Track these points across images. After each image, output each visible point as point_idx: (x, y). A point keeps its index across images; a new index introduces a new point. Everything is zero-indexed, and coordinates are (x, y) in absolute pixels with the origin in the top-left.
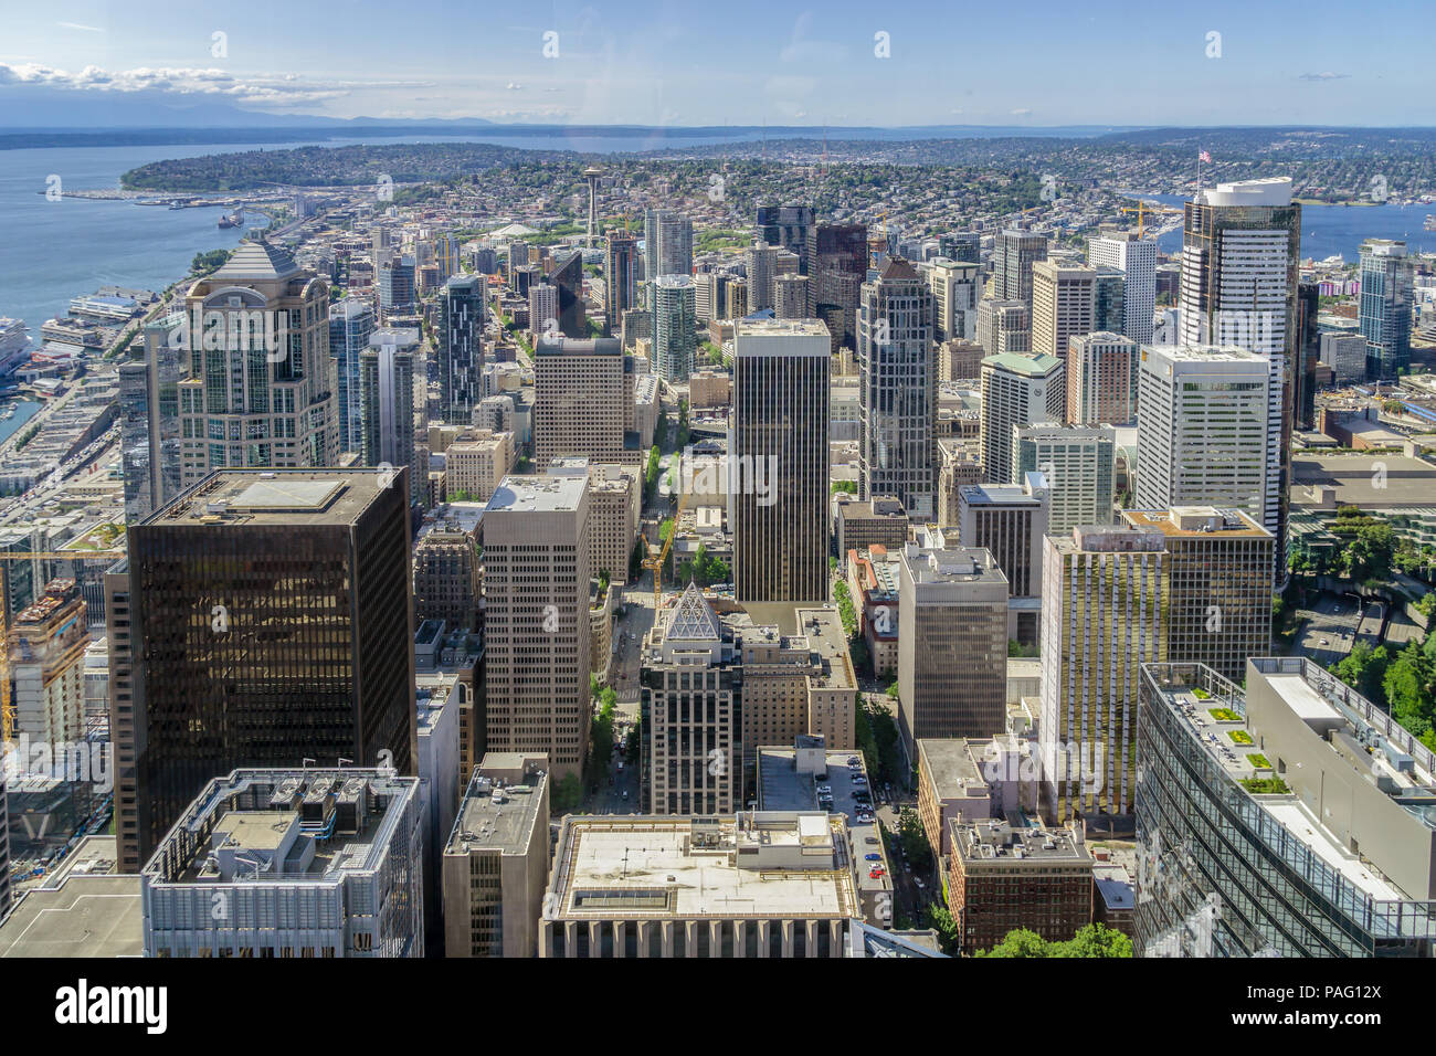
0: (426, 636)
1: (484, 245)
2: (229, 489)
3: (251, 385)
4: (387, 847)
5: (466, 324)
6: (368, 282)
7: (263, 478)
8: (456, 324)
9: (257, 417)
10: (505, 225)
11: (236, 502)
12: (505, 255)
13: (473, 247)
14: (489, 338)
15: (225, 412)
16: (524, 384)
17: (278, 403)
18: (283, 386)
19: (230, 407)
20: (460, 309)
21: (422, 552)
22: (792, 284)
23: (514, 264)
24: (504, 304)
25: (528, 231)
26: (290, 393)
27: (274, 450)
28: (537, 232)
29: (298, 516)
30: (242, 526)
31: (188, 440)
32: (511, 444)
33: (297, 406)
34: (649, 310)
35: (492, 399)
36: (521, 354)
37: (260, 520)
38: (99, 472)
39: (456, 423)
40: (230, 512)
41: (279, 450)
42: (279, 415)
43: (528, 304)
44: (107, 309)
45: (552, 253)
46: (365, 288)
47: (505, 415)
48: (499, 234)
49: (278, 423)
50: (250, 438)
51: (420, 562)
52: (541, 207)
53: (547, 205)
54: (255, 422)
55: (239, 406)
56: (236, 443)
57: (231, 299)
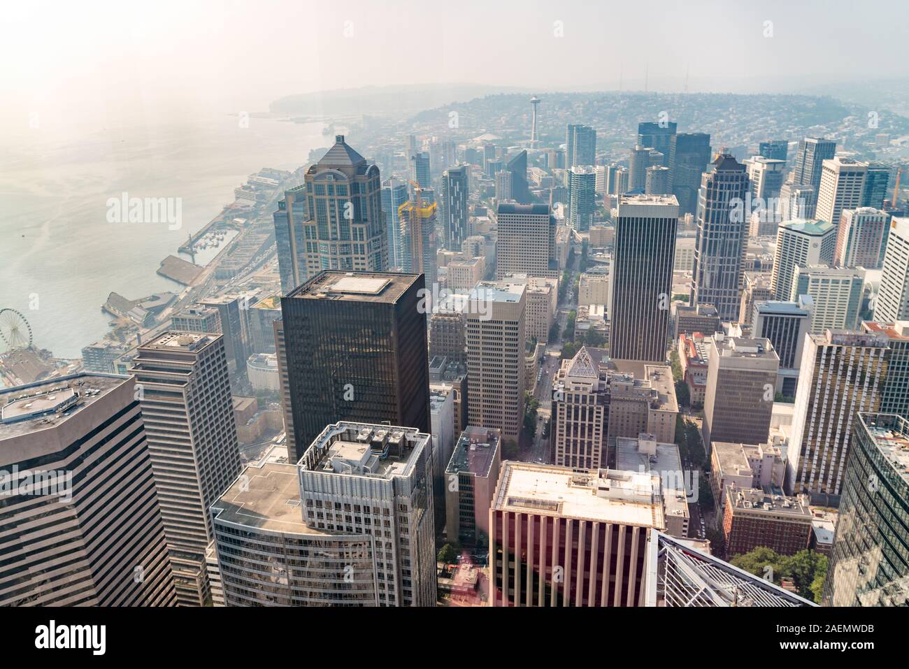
0: (436, 364)
1: (470, 146)
2: (330, 281)
3: (340, 225)
4: (414, 466)
5: (458, 194)
6: (404, 168)
7: (348, 276)
8: (452, 193)
9: (345, 242)
10: (482, 134)
11: (335, 288)
12: (482, 152)
13: (463, 147)
14: (472, 202)
15: (327, 239)
16: (492, 230)
17: (355, 235)
18: (358, 226)
19: (330, 237)
20: (455, 184)
21: (434, 320)
22: (657, 172)
23: (487, 158)
24: (481, 182)
25: (495, 138)
26: (361, 230)
27: (354, 261)
28: (501, 138)
29: (366, 297)
30: (338, 301)
31: (310, 254)
32: (484, 264)
33: (365, 238)
34: (567, 187)
35: (473, 238)
36: (490, 212)
37: (346, 297)
38: (269, 269)
39: (452, 250)
40: (330, 293)
41: (357, 261)
42: (356, 242)
43: (494, 182)
44: (266, 181)
45: (509, 152)
46: (402, 171)
47: (481, 247)
48: (478, 139)
49: (356, 246)
50: (341, 254)
51: (433, 326)
52: (504, 122)
53: (507, 122)
54: (343, 245)
55: (335, 236)
56: (334, 256)
57: (328, 176)
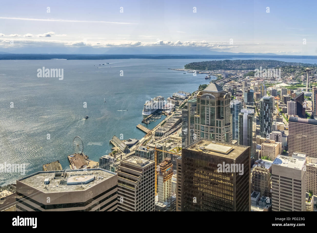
1: (274, 88)
2: (205, 144)
3: (211, 119)
5: (268, 110)
6: (241, 96)
7: (213, 143)
8: (265, 109)
9: (212, 127)
10: (280, 83)
11: (206, 147)
12: (280, 91)
13: (270, 88)
14: (274, 115)
15: (205, 124)
16: (285, 129)
17: (217, 124)
18: (218, 120)
19: (206, 123)
20: (266, 105)
21: (254, 172)
23: (282, 94)
24: (279, 105)
25: (287, 85)
26: (220, 122)
27: (216, 136)
28: (290, 86)
29: (221, 154)
30: (207, 154)
31: (196, 130)
32: (281, 146)
33: (222, 125)
35: (275, 132)
36: (284, 120)
37: (211, 153)
38: (177, 134)
39: (264, 137)
40: (205, 150)
41: (217, 136)
42: (217, 127)
43: (287, 106)
44: (180, 96)
45: (294, 92)
46: (240, 97)
47: (279, 137)
48: (278, 86)
49: (217, 129)
50: (210, 132)
51: (253, 174)
52: (291, 79)
53: (293, 78)
54: (211, 128)
55: (208, 123)
56: (207, 133)
57: (207, 96)
